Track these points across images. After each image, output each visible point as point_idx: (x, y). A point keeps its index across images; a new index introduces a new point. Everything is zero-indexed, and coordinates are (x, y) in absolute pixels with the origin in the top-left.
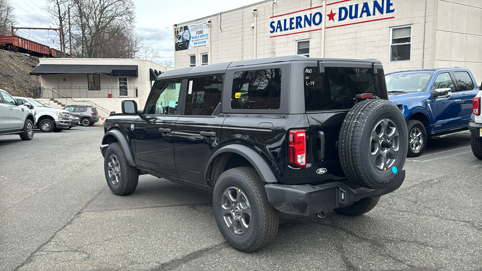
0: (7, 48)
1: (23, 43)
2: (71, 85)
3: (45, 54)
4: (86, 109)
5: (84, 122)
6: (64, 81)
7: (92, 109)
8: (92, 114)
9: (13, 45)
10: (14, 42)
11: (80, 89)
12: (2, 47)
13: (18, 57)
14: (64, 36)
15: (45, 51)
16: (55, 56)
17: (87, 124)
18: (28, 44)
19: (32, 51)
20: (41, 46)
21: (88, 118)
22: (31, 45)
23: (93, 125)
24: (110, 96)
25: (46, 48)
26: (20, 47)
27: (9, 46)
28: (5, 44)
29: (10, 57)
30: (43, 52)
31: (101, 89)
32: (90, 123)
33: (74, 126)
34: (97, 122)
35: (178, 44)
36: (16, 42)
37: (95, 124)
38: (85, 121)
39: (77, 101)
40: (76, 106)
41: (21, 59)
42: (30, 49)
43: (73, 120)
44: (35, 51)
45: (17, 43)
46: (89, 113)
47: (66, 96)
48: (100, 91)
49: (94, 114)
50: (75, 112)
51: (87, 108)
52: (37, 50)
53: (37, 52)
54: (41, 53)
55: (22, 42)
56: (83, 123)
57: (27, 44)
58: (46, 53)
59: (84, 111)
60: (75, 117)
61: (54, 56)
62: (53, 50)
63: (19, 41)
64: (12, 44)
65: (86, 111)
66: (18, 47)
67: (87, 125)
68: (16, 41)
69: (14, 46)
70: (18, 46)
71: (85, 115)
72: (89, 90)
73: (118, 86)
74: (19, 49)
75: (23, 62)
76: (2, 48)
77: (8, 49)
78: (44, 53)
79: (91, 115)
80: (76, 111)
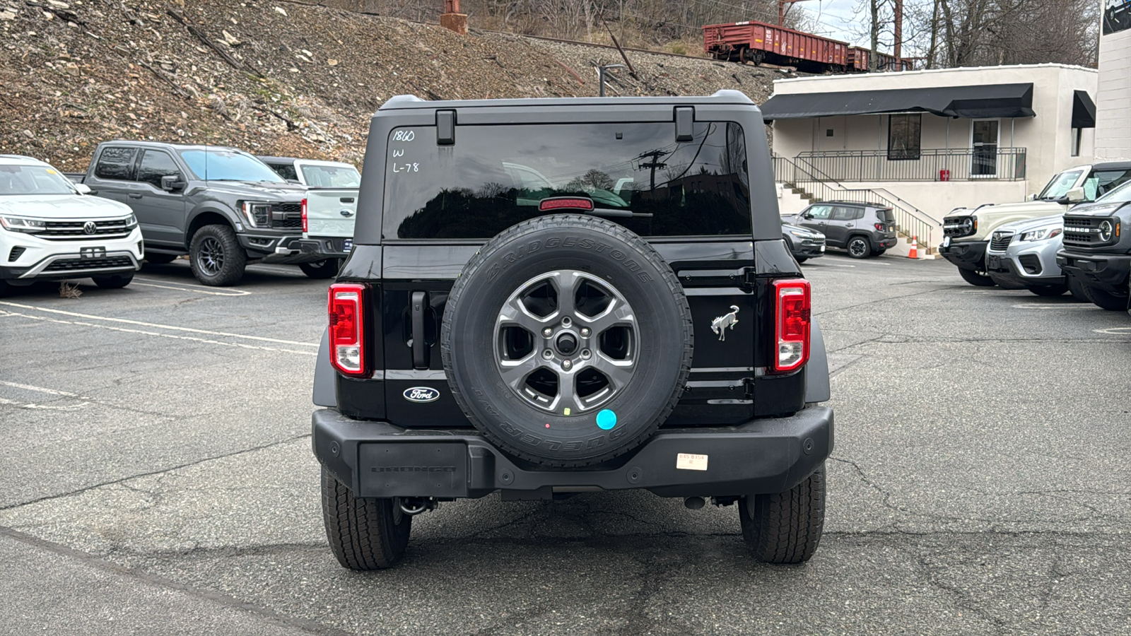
0: (737, 56)
1: (777, 39)
2: (845, 147)
3: (834, 65)
4: (861, 212)
5: (853, 248)
6: (828, 135)
7: (877, 211)
8: (875, 224)
9: (751, 47)
10: (754, 40)
11: (862, 156)
12: (725, 54)
13: (754, 76)
14: (876, 12)
15: (836, 56)
16: (864, 67)
17: (862, 251)
18: (790, 41)
19: (799, 59)
20: (825, 44)
21: (864, 235)
22: (796, 42)
23: (882, 255)
24: (944, 176)
25: (837, 47)
26: (769, 52)
27: (742, 51)
28: (734, 46)
29: (734, 80)
30: (828, 60)
31: (921, 157)
32: (869, 249)
33: (811, 257)
34: (890, 247)
35: (1112, 14)
36: (757, 40)
37: (888, 251)
38: (857, 243)
39: (853, 190)
40: (840, 202)
41: (761, 82)
42: (793, 53)
43: (807, 240)
44: (808, 58)
45: (761, 41)
46: (868, 222)
47: (825, 178)
48: (918, 161)
49: (881, 224)
50: (833, 219)
51: (864, 209)
52: (811, 56)
53: (814, 59)
54: (825, 61)
55: (774, 38)
56: (851, 250)
57: (787, 42)
58: (837, 62)
59: (855, 218)
60: (815, 233)
61: (861, 66)
62: (858, 53)
63: (767, 36)
64: (749, 44)
65: (863, 217)
66: (763, 51)
67: (861, 254)
68: (759, 36)
69: (752, 49)
70: (761, 48)
71: (857, 228)
72: (889, 159)
73: (971, 146)
74: (764, 57)
75: (764, 90)
76: (725, 56)
77: (739, 58)
78: (831, 61)
79: (873, 229)
80: (836, 216)
